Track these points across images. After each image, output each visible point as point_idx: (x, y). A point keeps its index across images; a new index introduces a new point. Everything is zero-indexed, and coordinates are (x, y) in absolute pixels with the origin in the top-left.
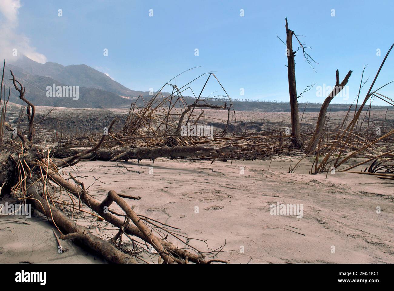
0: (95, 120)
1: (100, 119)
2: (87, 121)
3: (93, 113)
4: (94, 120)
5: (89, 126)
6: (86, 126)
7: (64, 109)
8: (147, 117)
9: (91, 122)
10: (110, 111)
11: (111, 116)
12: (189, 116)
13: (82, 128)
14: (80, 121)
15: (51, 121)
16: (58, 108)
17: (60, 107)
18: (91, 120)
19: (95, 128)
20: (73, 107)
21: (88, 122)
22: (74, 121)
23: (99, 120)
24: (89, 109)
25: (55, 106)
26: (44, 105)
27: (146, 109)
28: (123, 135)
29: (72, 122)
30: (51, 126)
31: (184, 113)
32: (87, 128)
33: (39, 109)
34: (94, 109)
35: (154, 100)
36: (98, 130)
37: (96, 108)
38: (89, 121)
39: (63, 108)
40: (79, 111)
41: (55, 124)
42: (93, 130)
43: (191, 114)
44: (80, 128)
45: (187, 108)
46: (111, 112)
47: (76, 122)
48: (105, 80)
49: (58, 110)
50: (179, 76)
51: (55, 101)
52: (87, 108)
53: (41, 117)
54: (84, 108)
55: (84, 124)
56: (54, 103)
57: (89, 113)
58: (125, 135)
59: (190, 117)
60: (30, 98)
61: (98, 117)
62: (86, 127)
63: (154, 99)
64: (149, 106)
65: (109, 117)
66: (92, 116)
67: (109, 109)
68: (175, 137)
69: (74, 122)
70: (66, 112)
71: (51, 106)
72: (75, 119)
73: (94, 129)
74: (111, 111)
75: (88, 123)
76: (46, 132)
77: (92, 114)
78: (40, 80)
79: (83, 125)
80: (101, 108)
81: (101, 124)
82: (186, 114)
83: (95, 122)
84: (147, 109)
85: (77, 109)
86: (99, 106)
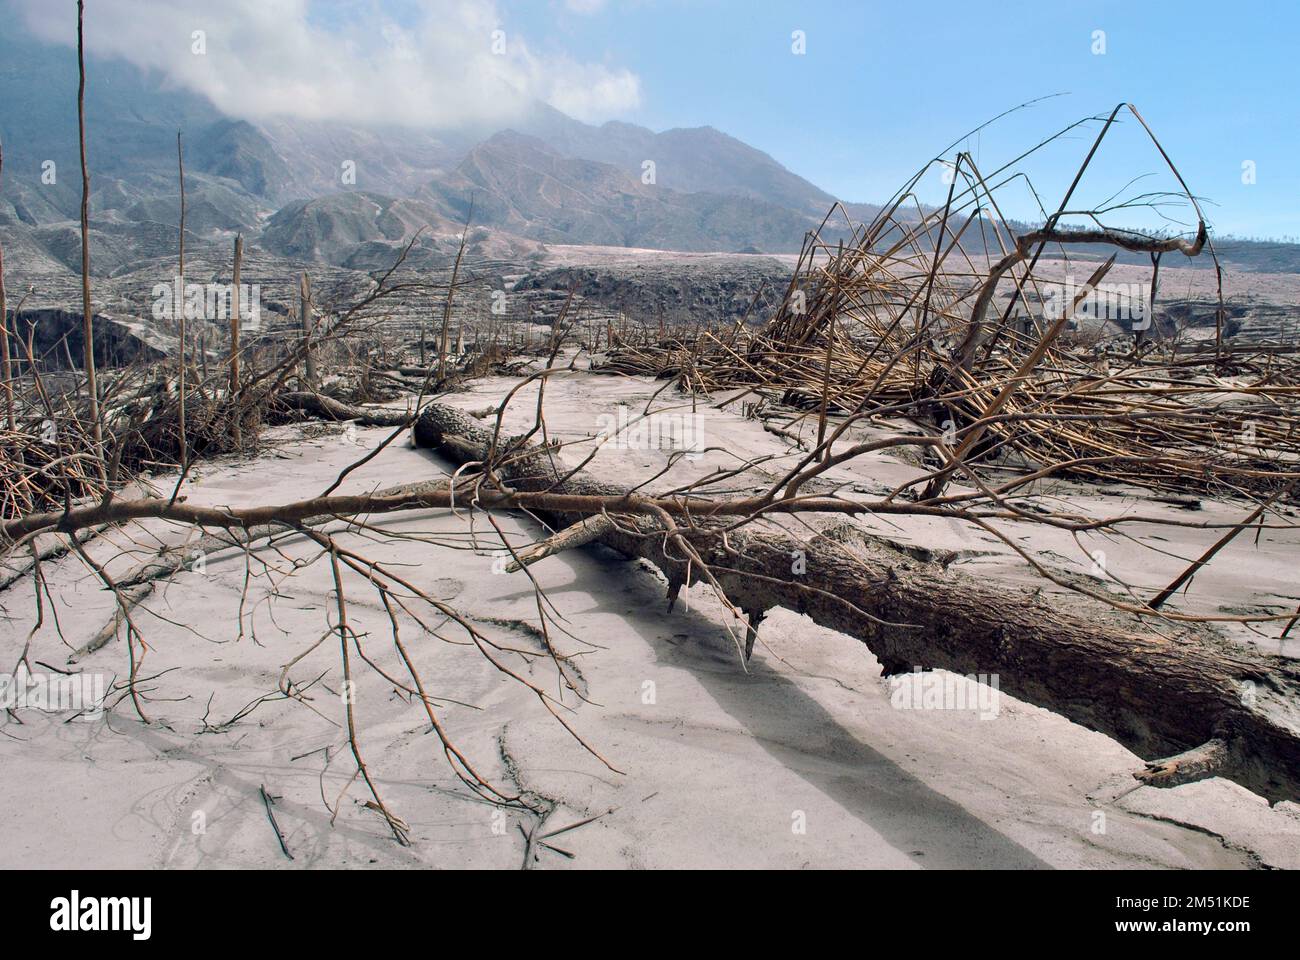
0: (733, 286)
1: (747, 284)
2: (712, 289)
3: (730, 266)
4: (731, 287)
5: (716, 302)
6: (710, 303)
7: (652, 254)
8: (859, 281)
9: (723, 293)
10: (778, 262)
11: (781, 276)
12: (1019, 282)
13: (697, 308)
14: (692, 289)
15: (614, 289)
16: (635, 251)
17: (640, 247)
18: (723, 285)
19: (734, 309)
20: (675, 247)
21: (715, 291)
22: (677, 289)
23: (746, 288)
24: (719, 254)
25: (628, 245)
26: (596, 243)
27: (858, 253)
28: (775, 345)
29: (669, 292)
30: (612, 303)
31: (997, 271)
32: (712, 309)
33: (585, 254)
34: (731, 256)
35: (889, 221)
36: (742, 315)
37: (739, 252)
38: (717, 290)
39: (648, 251)
40: (691, 262)
41: (623, 297)
42: (726, 315)
43: (1027, 274)
44: (692, 309)
45: (1011, 250)
46: (779, 266)
47: (682, 292)
48: (765, 170)
49: (634, 256)
50: (982, 130)
51: (628, 232)
52: (714, 251)
53: (588, 276)
54: (704, 252)
55: (704, 298)
56: (625, 237)
57: (717, 265)
58: (781, 349)
59: (1022, 285)
60: (562, 221)
61: (742, 279)
62: (708, 306)
63: (888, 217)
64: (869, 243)
65: (775, 279)
66: (727, 276)
67: (775, 256)
68: (957, 370)
69: (676, 293)
70: (655, 264)
71: (618, 245)
72: (679, 283)
73: (731, 313)
74: (781, 260)
75: (714, 295)
76: (597, 318)
77: (727, 269)
78: (588, 171)
79: (701, 299)
80: (753, 251)
81: (750, 299)
82: (1007, 273)
83: (734, 294)
84: (861, 254)
85: (688, 254)
86: (748, 246)
